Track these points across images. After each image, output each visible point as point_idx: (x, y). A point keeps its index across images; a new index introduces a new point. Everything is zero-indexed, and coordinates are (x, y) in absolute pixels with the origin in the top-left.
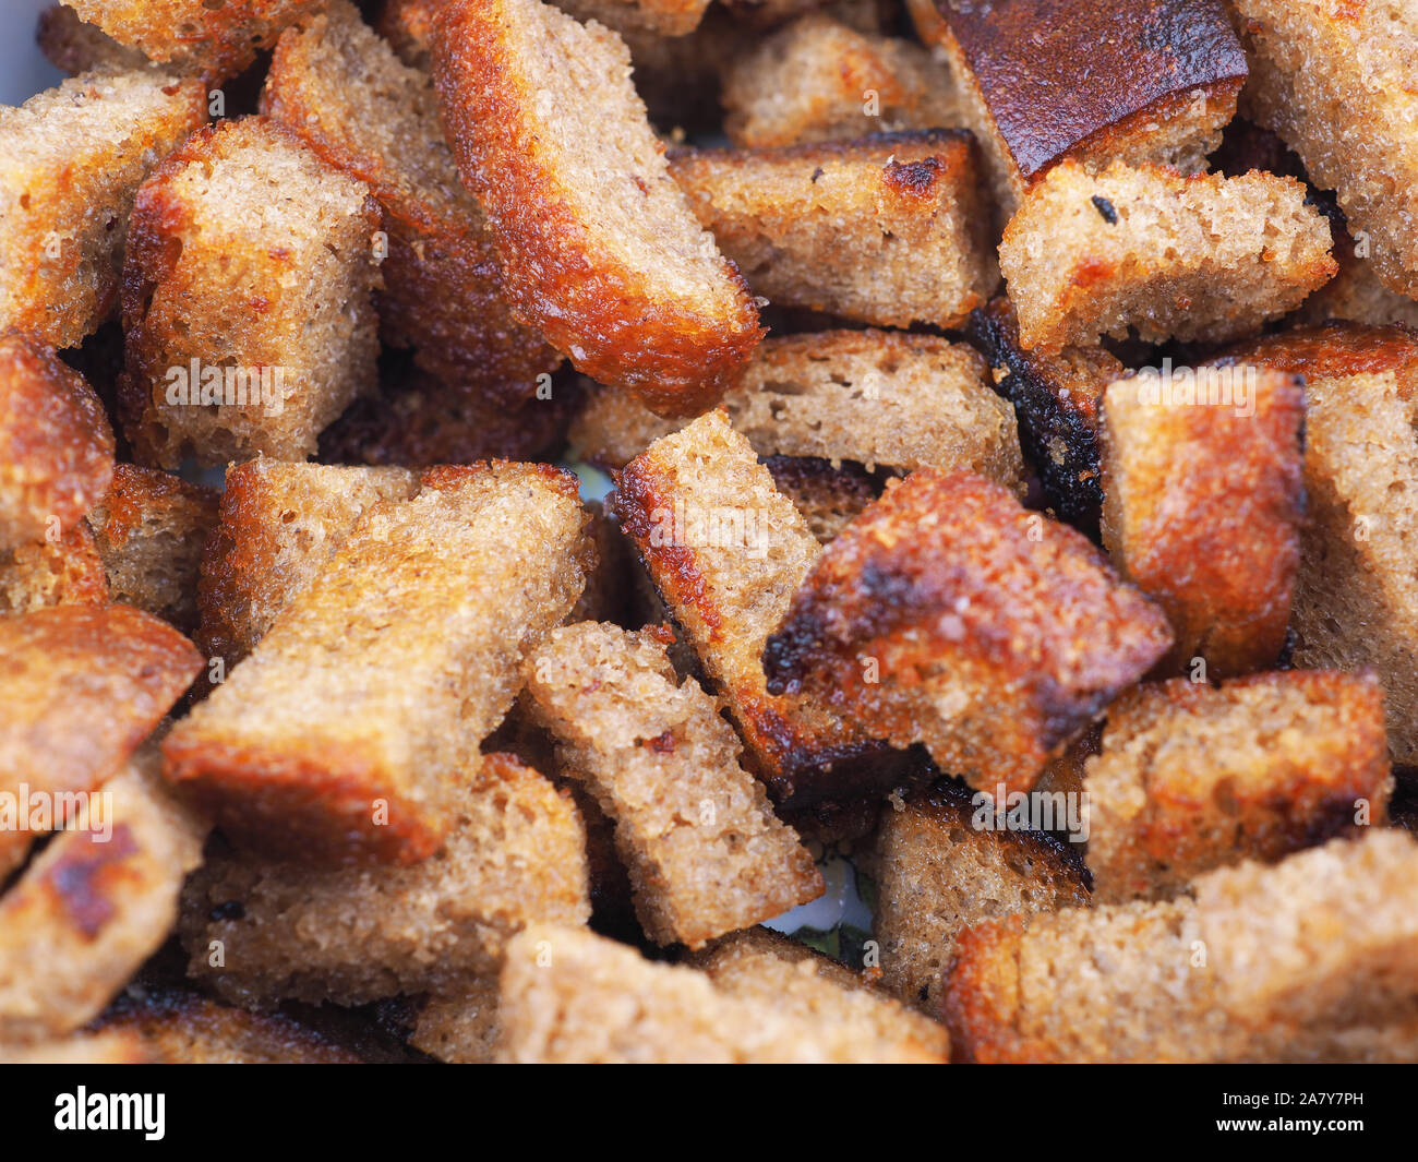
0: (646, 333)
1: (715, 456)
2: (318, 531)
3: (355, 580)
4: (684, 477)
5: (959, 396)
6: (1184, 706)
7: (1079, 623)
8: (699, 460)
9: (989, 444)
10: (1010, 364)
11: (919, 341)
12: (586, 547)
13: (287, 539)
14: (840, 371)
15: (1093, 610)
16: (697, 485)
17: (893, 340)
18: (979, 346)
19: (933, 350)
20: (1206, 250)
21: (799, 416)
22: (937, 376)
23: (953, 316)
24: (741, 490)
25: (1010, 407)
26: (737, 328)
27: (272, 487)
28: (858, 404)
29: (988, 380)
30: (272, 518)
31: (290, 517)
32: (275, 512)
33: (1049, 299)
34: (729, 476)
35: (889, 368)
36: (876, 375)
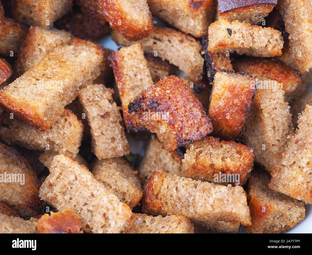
0: (125, 26)
1: (134, 55)
2: (44, 50)
3: (48, 64)
4: (125, 59)
5: (193, 54)
6: (211, 145)
7: (191, 124)
8: (130, 56)
9: (196, 67)
10: (205, 52)
11: (189, 38)
12: (103, 65)
13: (37, 49)
14: (170, 39)
15: (196, 122)
16: (128, 61)
17: (184, 36)
18: (201, 43)
19: (192, 41)
20: (251, 45)
21: (159, 47)
22: (190, 48)
23: (198, 35)
24: (137, 64)
25: (203, 60)
26: (146, 29)
27: (37, 36)
28: (172, 48)
29: (200, 52)
30: (35, 44)
31: (39, 45)
32: (36, 42)
33: (214, 44)
34: (136, 60)
35: (181, 41)
36: (178, 43)
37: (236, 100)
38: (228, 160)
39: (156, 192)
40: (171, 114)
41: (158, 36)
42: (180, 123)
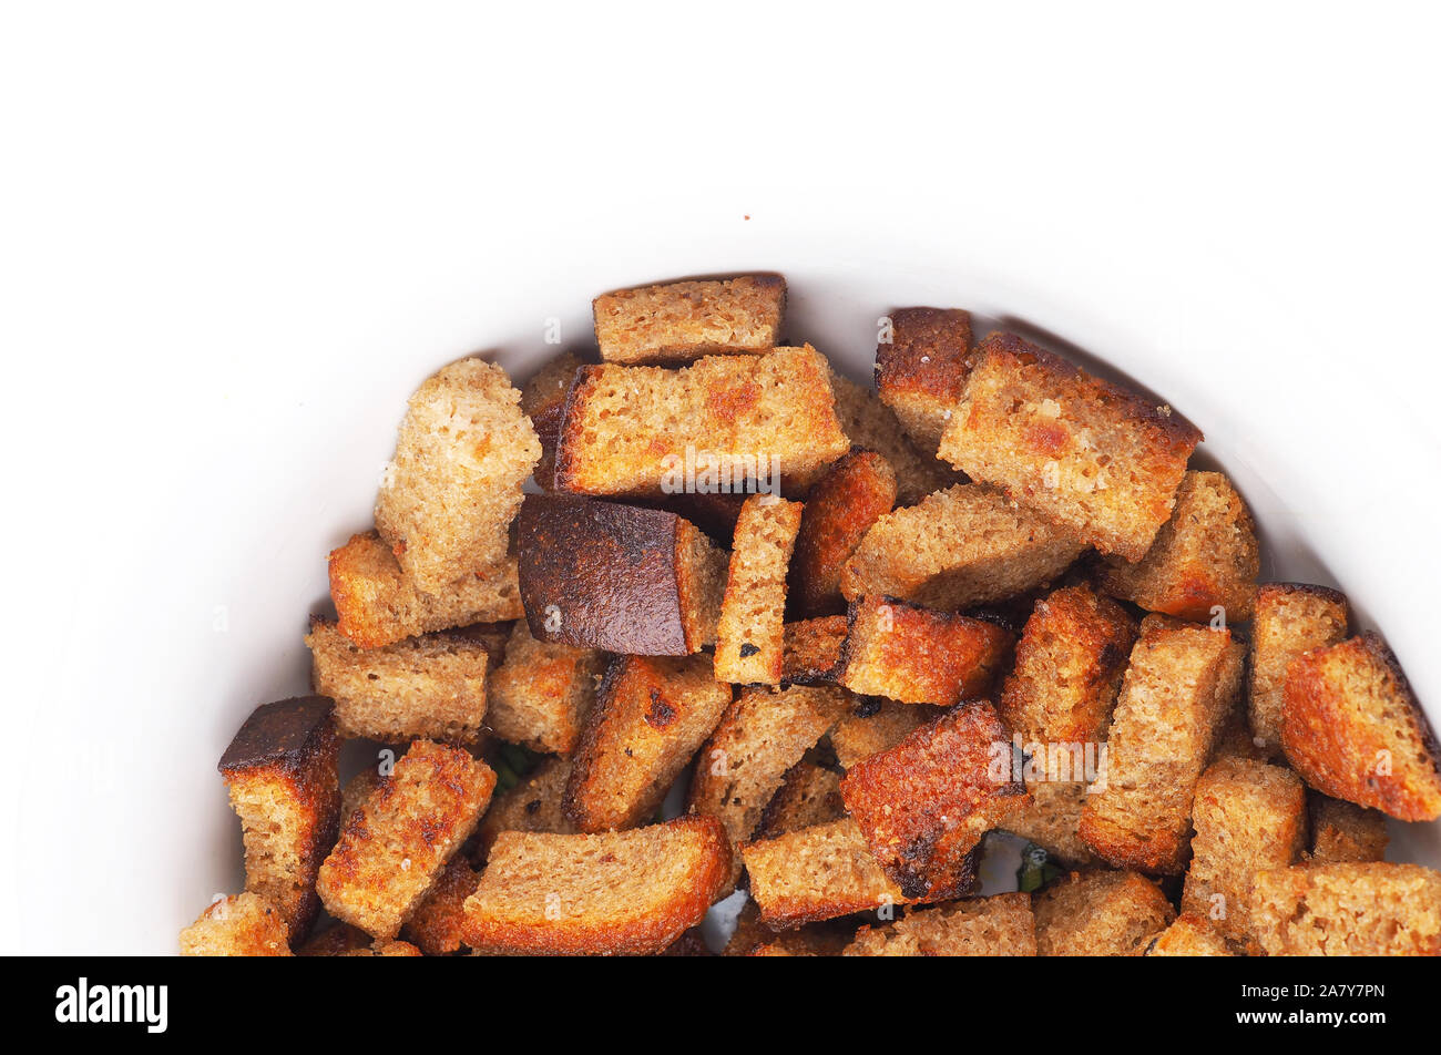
1: (776, 869)
4: (785, 893)
5: (776, 710)
6: (1023, 705)
7: (973, 760)
8: (778, 881)
9: (810, 704)
11: (733, 714)
15: (966, 748)
16: (789, 887)
17: (727, 729)
19: (741, 709)
20: (779, 588)
21: (747, 793)
22: (758, 715)
24: (799, 861)
25: (795, 688)
28: (756, 761)
34: (789, 864)
35: (739, 733)
36: (742, 745)
37: (921, 649)
38: (1066, 673)
39: (1133, 841)
40: (945, 808)
41: (719, 794)
42: (968, 791)
